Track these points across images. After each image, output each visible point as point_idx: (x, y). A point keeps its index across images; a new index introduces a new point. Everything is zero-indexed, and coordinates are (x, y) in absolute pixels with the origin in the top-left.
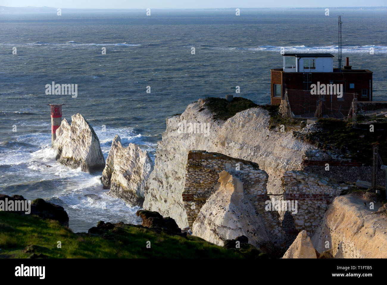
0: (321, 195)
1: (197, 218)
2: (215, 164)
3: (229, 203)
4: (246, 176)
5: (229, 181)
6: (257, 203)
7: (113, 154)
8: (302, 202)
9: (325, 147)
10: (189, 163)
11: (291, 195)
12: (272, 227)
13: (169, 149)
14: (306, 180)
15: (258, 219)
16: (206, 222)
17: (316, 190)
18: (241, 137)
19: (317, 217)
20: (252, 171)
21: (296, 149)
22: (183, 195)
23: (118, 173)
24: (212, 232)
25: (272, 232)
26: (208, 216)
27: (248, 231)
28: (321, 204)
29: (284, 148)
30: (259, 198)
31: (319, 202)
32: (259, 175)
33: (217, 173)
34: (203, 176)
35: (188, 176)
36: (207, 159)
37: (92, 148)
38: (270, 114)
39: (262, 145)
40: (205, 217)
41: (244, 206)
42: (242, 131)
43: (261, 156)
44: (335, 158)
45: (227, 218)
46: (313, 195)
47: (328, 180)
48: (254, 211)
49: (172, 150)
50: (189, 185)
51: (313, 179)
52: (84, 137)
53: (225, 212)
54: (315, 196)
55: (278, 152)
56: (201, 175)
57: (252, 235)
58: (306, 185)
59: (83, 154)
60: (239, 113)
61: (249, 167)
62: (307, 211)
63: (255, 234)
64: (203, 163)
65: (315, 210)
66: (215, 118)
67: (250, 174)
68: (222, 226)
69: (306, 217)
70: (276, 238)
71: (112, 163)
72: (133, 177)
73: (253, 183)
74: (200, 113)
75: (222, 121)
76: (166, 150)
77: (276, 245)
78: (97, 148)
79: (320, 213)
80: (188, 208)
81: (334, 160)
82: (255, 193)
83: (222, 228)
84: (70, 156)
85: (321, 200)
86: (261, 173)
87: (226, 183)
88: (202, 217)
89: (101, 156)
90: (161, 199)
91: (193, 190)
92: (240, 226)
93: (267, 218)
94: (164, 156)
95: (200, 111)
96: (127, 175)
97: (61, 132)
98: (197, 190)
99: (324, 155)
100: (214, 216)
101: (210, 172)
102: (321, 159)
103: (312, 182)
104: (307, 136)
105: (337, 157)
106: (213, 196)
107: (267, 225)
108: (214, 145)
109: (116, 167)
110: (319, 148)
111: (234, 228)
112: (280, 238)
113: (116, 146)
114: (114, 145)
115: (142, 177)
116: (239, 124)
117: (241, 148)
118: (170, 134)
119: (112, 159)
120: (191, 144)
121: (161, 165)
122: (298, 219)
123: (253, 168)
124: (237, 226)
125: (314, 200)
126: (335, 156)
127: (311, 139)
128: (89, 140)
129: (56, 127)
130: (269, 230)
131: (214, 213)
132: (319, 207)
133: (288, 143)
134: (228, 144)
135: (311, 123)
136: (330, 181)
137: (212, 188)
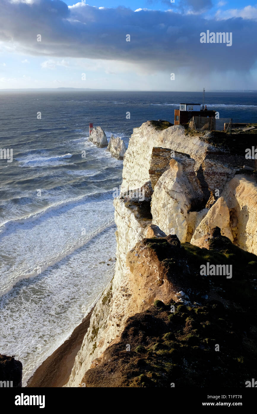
0: (224, 173)
1: (157, 184)
2: (167, 155)
3: (176, 177)
4: (184, 162)
5: (175, 165)
6: (189, 176)
7: (111, 141)
8: (213, 176)
9: (216, 145)
10: (153, 154)
11: (208, 172)
12: (197, 189)
13: (134, 141)
14: (216, 165)
15: (189, 185)
16: (162, 186)
17: (222, 170)
18: (171, 139)
19: (221, 185)
20: (187, 159)
21: (201, 146)
22: (149, 171)
23: (113, 147)
24: (166, 193)
25: (196, 192)
26: (163, 183)
27: (186, 193)
28: (224, 178)
29: (195, 145)
30: (191, 174)
31: (223, 177)
32: (190, 161)
33: (168, 159)
34: (160, 161)
35: (152, 161)
36: (162, 152)
37: (104, 138)
38: (184, 128)
39: (182, 143)
40: (161, 184)
41: (183, 178)
42: (172, 136)
43: (182, 148)
44: (222, 151)
45: (175, 186)
46: (220, 173)
47: (228, 165)
48: (188, 181)
49: (136, 142)
50: (152, 166)
51: (220, 164)
52: (101, 135)
53: (174, 182)
54: (221, 173)
55: (191, 147)
56: (159, 160)
57: (188, 195)
58: (216, 168)
59: (101, 140)
60: (170, 127)
61: (185, 157)
62: (216, 182)
63: (189, 194)
64: (160, 154)
65: (221, 181)
66: (156, 129)
67: (186, 161)
68: (172, 190)
69: (215, 185)
70: (199, 195)
71: (111, 145)
72: (118, 149)
73: (187, 165)
74: (148, 127)
75: (160, 131)
76: (133, 142)
77: (198, 199)
78: (105, 138)
79: (223, 183)
80: (152, 178)
81: (222, 152)
82: (188, 171)
83: (172, 191)
84: (96, 141)
85: (224, 176)
86: (192, 160)
87: (173, 166)
88: (160, 183)
89: (107, 142)
90: (131, 162)
91: (154, 169)
92: (182, 191)
93: (194, 185)
94: (132, 144)
95: (149, 126)
96: (116, 149)
97: (93, 133)
98: (157, 168)
99: (217, 149)
100: (167, 184)
101: (164, 159)
102: (215, 151)
103: (220, 166)
104: (207, 139)
105: (223, 150)
106: (166, 172)
107: (194, 188)
108: (157, 142)
109: (112, 146)
110: (213, 145)
111: (179, 192)
112: (201, 195)
113: (112, 138)
114: (111, 137)
115: (121, 149)
116: (170, 132)
117: (171, 144)
118: (134, 136)
119: (111, 143)
120: (145, 140)
121: (131, 148)
122: (211, 185)
123: (187, 158)
124: (180, 191)
125: (220, 175)
126: (222, 150)
127: (209, 141)
128: (103, 135)
129: (91, 131)
130: (195, 191)
131: (167, 182)
132: (223, 179)
133: (197, 142)
134: (165, 141)
135: (208, 133)
136: (229, 165)
137: (165, 168)
